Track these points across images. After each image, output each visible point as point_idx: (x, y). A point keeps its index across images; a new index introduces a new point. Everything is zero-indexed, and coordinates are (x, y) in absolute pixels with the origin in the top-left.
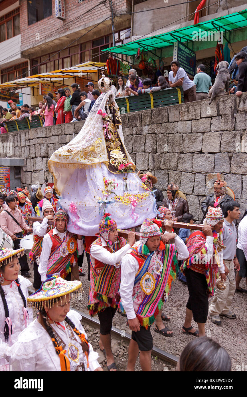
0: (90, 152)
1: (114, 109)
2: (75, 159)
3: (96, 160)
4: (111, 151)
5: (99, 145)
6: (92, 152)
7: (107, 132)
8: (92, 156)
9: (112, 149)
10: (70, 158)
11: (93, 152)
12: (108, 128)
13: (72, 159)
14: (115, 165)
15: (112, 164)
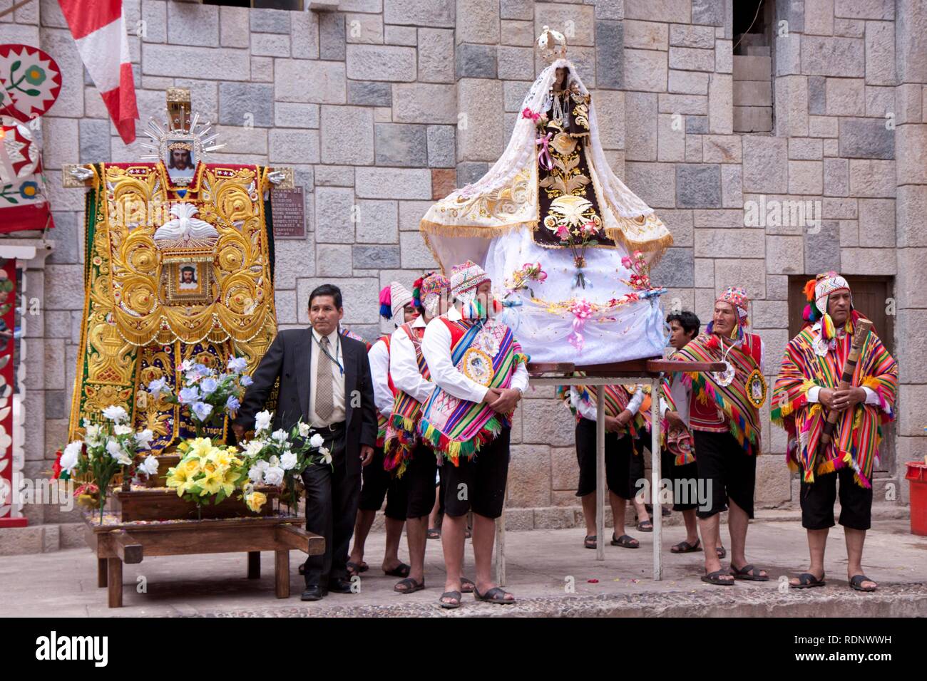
0: (500, 200)
1: (571, 101)
2: (470, 216)
3: (511, 219)
4: (554, 198)
5: (522, 185)
6: (505, 200)
7: (547, 154)
8: (504, 209)
9: (559, 193)
10: (461, 213)
11: (507, 200)
12: (550, 146)
13: (463, 216)
14: (556, 230)
15: (548, 227)
